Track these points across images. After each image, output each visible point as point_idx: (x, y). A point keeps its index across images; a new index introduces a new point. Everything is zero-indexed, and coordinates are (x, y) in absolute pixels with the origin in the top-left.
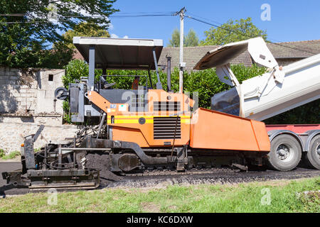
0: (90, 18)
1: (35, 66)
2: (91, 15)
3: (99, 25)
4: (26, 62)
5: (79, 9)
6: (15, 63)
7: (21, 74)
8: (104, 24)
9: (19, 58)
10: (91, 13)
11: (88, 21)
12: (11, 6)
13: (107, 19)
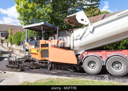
0: (91, 4)
1: (71, 28)
2: (91, 3)
3: (95, 6)
4: (69, 27)
5: (87, 2)
6: (65, 28)
7: (67, 32)
8: (97, 5)
9: (66, 26)
10: (91, 2)
11: (90, 6)
12: (63, 8)
13: (99, 3)
